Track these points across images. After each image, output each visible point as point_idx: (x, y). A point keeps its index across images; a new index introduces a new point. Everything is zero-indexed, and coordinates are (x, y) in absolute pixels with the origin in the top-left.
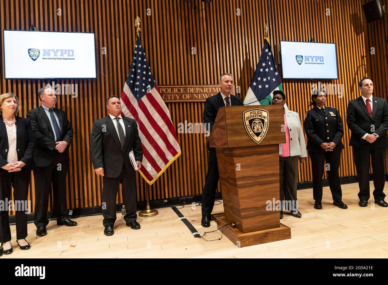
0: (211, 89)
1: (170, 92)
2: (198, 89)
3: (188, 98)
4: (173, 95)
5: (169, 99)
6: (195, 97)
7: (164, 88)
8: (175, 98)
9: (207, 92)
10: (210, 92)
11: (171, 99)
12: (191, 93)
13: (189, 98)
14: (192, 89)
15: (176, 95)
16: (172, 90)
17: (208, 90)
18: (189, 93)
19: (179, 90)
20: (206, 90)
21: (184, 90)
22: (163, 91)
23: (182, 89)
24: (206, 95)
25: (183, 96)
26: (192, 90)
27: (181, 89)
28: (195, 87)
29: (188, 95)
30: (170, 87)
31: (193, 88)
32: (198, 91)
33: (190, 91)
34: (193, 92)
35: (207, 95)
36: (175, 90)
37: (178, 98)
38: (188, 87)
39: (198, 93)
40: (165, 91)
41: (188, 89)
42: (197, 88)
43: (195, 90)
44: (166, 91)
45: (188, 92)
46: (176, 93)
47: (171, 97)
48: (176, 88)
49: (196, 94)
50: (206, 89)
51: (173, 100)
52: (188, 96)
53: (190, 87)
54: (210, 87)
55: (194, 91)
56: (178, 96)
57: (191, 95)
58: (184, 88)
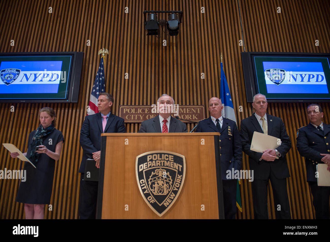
1: (134, 112)
4: (136, 116)
5: (132, 119)
7: (128, 108)
8: (139, 118)
11: (134, 119)
15: (140, 115)
16: (136, 110)
19: (143, 111)
21: (149, 110)
22: (127, 111)
23: (146, 109)
25: (147, 116)
27: (145, 109)
29: (153, 115)
30: (134, 108)
36: (140, 111)
37: (141, 119)
40: (128, 112)
44: (130, 111)
46: (140, 114)
47: (134, 117)
48: (140, 108)
51: (136, 120)
56: (142, 117)
57: (155, 115)
58: (149, 109)
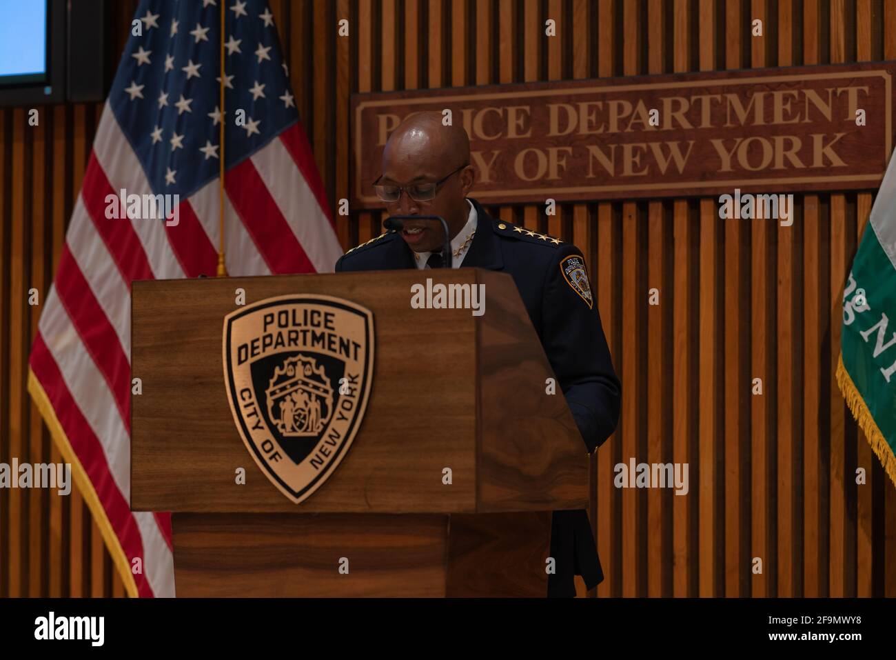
0: (713, 103)
2: (620, 109)
3: (547, 174)
6: (596, 163)
9: (686, 125)
10: (706, 123)
12: (572, 140)
13: (554, 175)
14: (577, 109)
15: (479, 158)
17: (694, 114)
18: (557, 142)
19: (495, 124)
20: (680, 116)
21: (528, 120)
23: (512, 111)
24: (674, 146)
25: (520, 158)
26: (580, 120)
27: (505, 112)
28: (604, 97)
29: (553, 151)
31: (584, 107)
32: (623, 123)
33: (563, 123)
34: (584, 130)
35: (683, 149)
37: (485, 178)
38: (556, 99)
39: (619, 139)
41: (554, 109)
42: (613, 105)
43: (603, 117)
45: (554, 131)
48: (477, 106)
49: (602, 141)
50: (676, 106)
52: (550, 163)
53: (569, 99)
54: (708, 90)
55: (590, 126)
56: (487, 164)
57: (569, 149)
58: (527, 108)
